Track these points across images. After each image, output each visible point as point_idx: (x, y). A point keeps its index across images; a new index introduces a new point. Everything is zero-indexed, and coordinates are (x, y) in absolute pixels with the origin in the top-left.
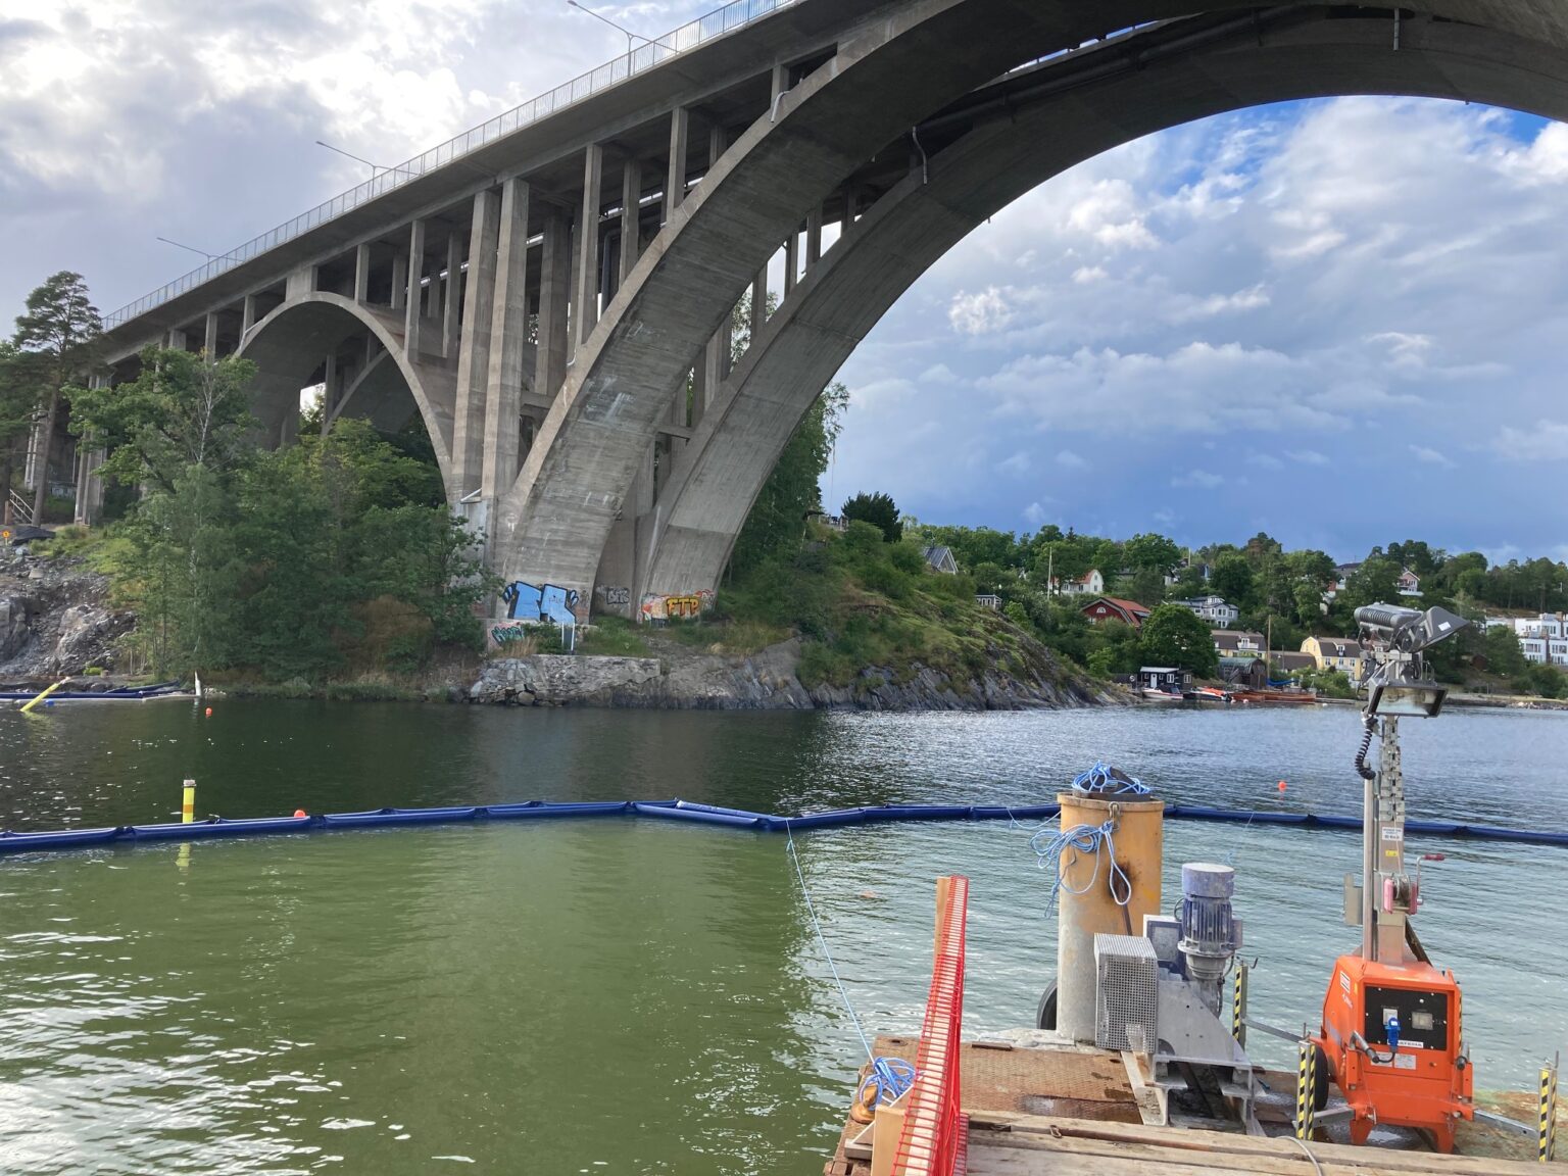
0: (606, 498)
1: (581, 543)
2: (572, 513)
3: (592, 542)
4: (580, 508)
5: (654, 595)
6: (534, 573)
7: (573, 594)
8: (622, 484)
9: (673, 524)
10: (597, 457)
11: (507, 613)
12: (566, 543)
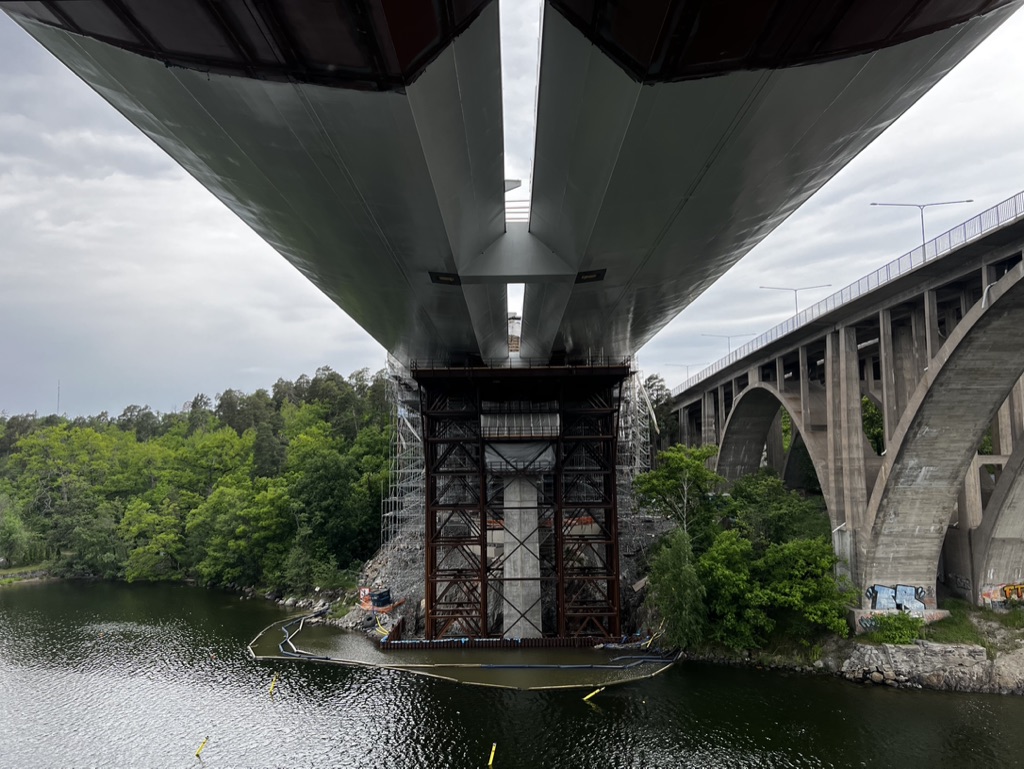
0: (932, 528)
1: (920, 557)
2: (908, 540)
3: (929, 555)
4: (913, 536)
5: (991, 585)
6: (887, 578)
7: (920, 590)
8: (943, 518)
9: (996, 537)
10: (918, 505)
11: (870, 606)
12: (908, 558)
